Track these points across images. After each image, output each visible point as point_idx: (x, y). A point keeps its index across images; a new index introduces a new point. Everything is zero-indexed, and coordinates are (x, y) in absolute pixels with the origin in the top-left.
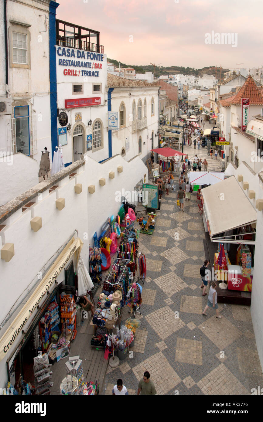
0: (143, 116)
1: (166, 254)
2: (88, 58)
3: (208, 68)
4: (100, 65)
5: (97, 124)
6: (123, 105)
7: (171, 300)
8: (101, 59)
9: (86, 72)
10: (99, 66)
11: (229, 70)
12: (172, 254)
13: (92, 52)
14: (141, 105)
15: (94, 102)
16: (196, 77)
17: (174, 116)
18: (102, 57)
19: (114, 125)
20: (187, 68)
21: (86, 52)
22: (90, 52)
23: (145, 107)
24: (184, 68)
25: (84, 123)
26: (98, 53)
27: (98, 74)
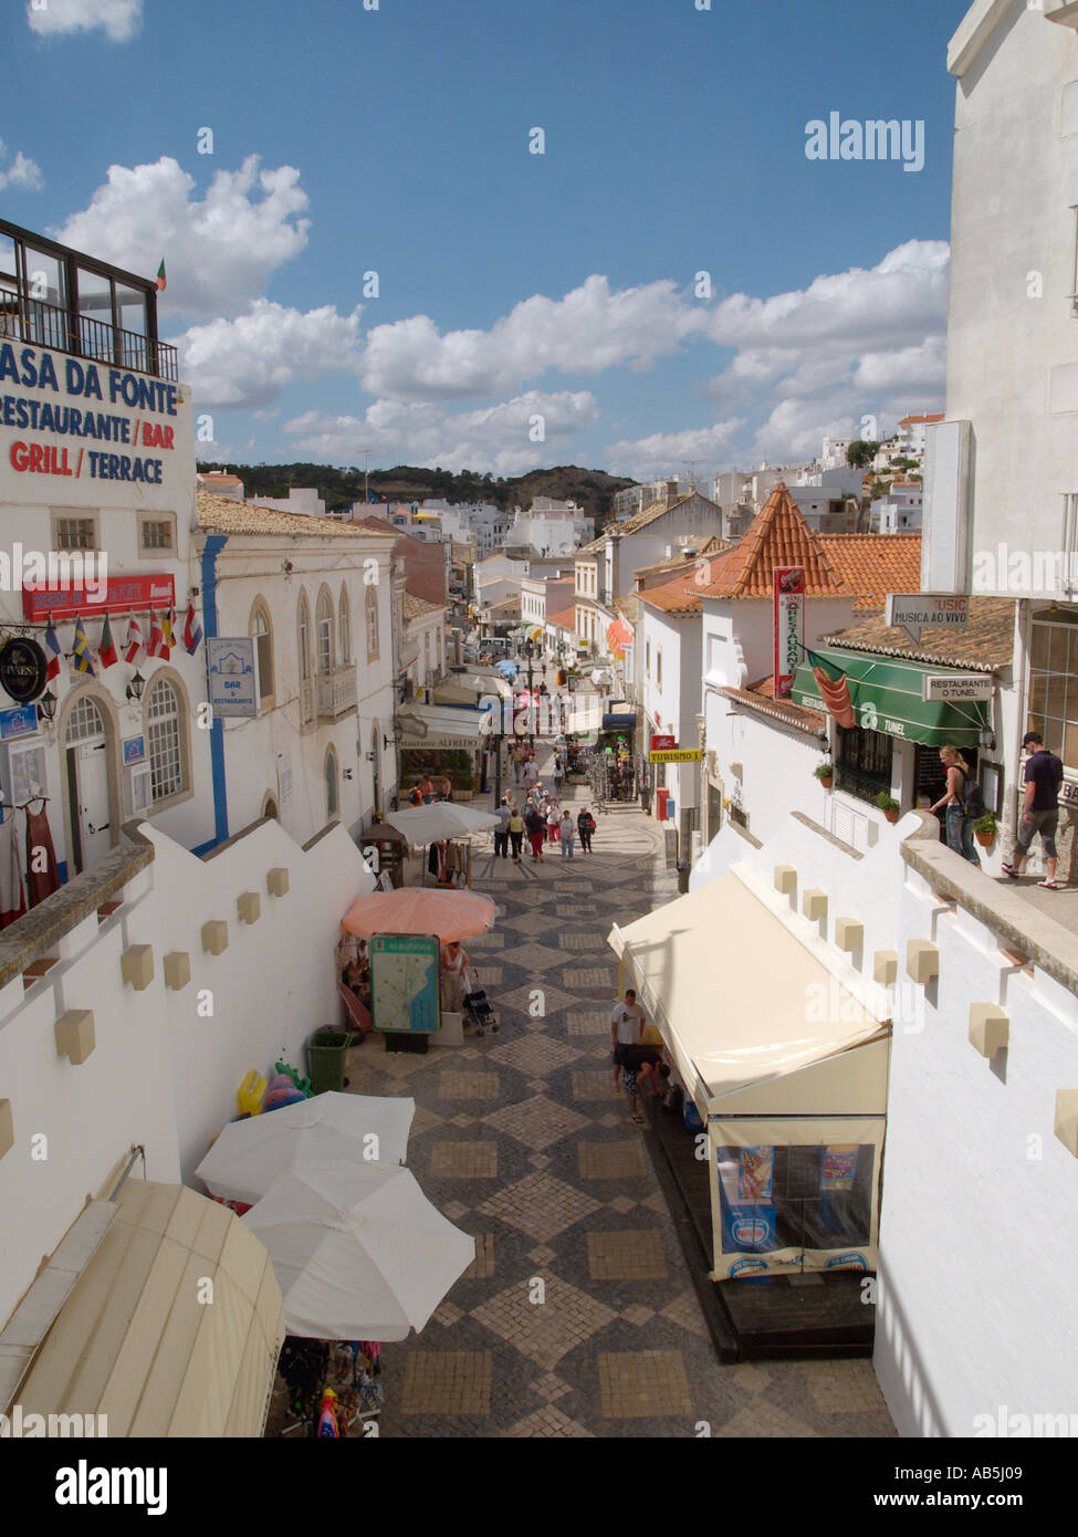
0: (339, 662)
1: (505, 1205)
2: (113, 400)
3: (548, 473)
4: (166, 432)
5: (161, 694)
6: (260, 611)
7: (559, 1382)
8: (169, 406)
9: (106, 461)
10: (162, 438)
11: (634, 479)
12: (527, 1204)
13: (129, 372)
14: (330, 614)
15: (146, 591)
16: (499, 509)
17: (439, 665)
18: (174, 395)
19: (237, 697)
20: (460, 473)
21: (103, 374)
22: (123, 373)
23: (345, 622)
24: (448, 474)
25: (109, 688)
26: (153, 378)
27: (158, 472)
